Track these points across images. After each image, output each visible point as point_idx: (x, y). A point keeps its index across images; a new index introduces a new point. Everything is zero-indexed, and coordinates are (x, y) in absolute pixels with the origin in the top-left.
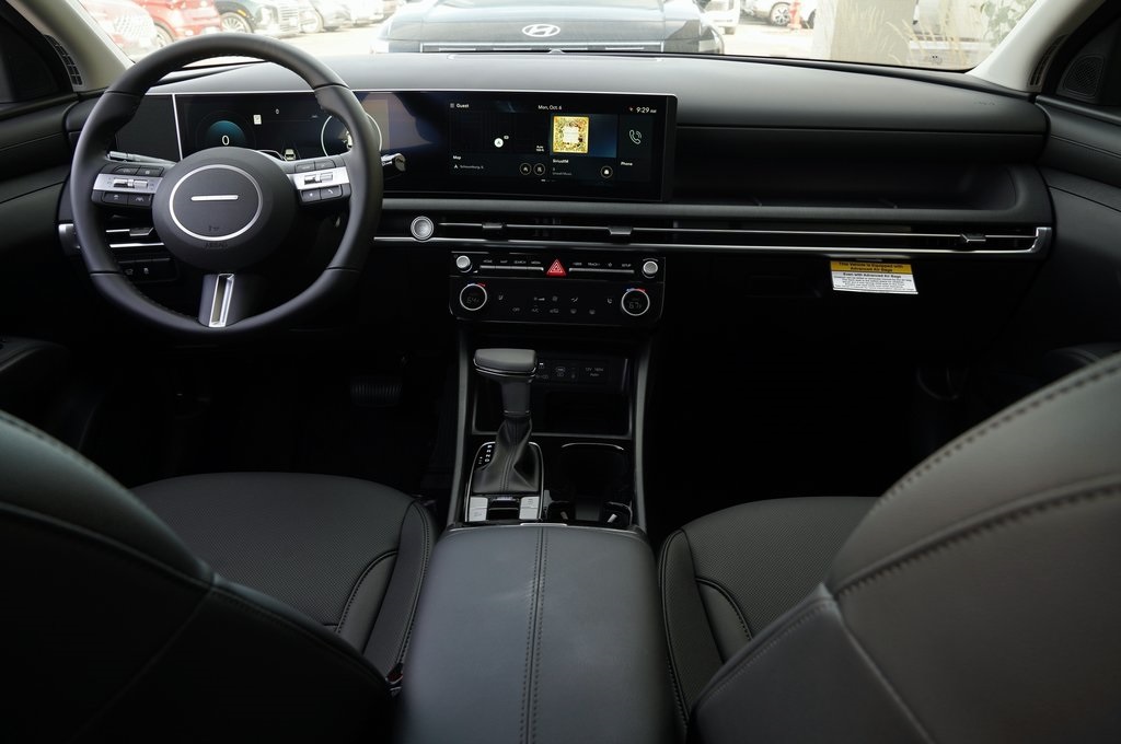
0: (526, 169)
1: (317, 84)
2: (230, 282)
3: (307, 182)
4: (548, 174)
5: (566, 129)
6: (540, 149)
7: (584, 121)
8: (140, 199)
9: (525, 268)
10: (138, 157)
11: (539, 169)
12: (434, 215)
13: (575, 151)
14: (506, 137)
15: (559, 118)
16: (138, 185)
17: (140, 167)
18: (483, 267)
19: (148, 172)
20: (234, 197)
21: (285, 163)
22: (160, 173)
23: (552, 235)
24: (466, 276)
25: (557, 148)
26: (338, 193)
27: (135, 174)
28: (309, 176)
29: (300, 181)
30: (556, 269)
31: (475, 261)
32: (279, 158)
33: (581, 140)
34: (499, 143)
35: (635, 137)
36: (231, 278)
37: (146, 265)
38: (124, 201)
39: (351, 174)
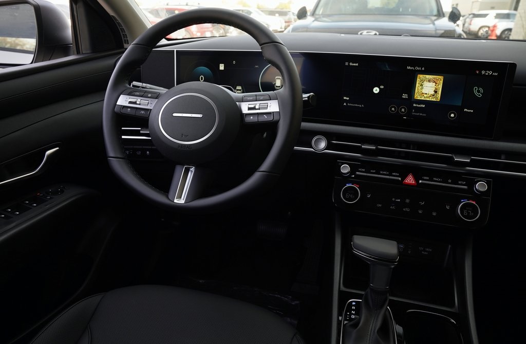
0: (393, 109)
1: (263, 42)
2: (192, 171)
3: (249, 109)
4: (408, 114)
5: (426, 84)
6: (405, 96)
7: (440, 79)
8: (143, 112)
9: (388, 177)
10: (148, 86)
11: (403, 110)
12: (329, 136)
13: (430, 99)
14: (382, 87)
15: (421, 76)
16: (143, 103)
17: (146, 92)
18: (358, 173)
19: (150, 95)
20: (200, 116)
21: (236, 94)
22: (157, 96)
23: (407, 156)
24: (346, 179)
25: (417, 97)
26: (271, 118)
27: (142, 96)
28: (252, 104)
29: (245, 108)
30: (410, 180)
31: (354, 169)
32: (232, 91)
33: (436, 92)
34: (376, 90)
35: (478, 92)
36: (193, 169)
37: (148, 150)
38: (133, 112)
39: (281, 105)
